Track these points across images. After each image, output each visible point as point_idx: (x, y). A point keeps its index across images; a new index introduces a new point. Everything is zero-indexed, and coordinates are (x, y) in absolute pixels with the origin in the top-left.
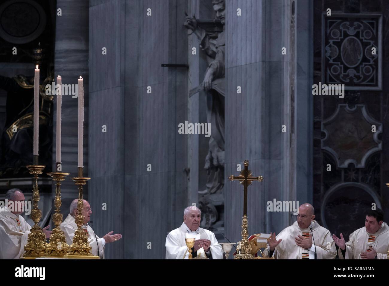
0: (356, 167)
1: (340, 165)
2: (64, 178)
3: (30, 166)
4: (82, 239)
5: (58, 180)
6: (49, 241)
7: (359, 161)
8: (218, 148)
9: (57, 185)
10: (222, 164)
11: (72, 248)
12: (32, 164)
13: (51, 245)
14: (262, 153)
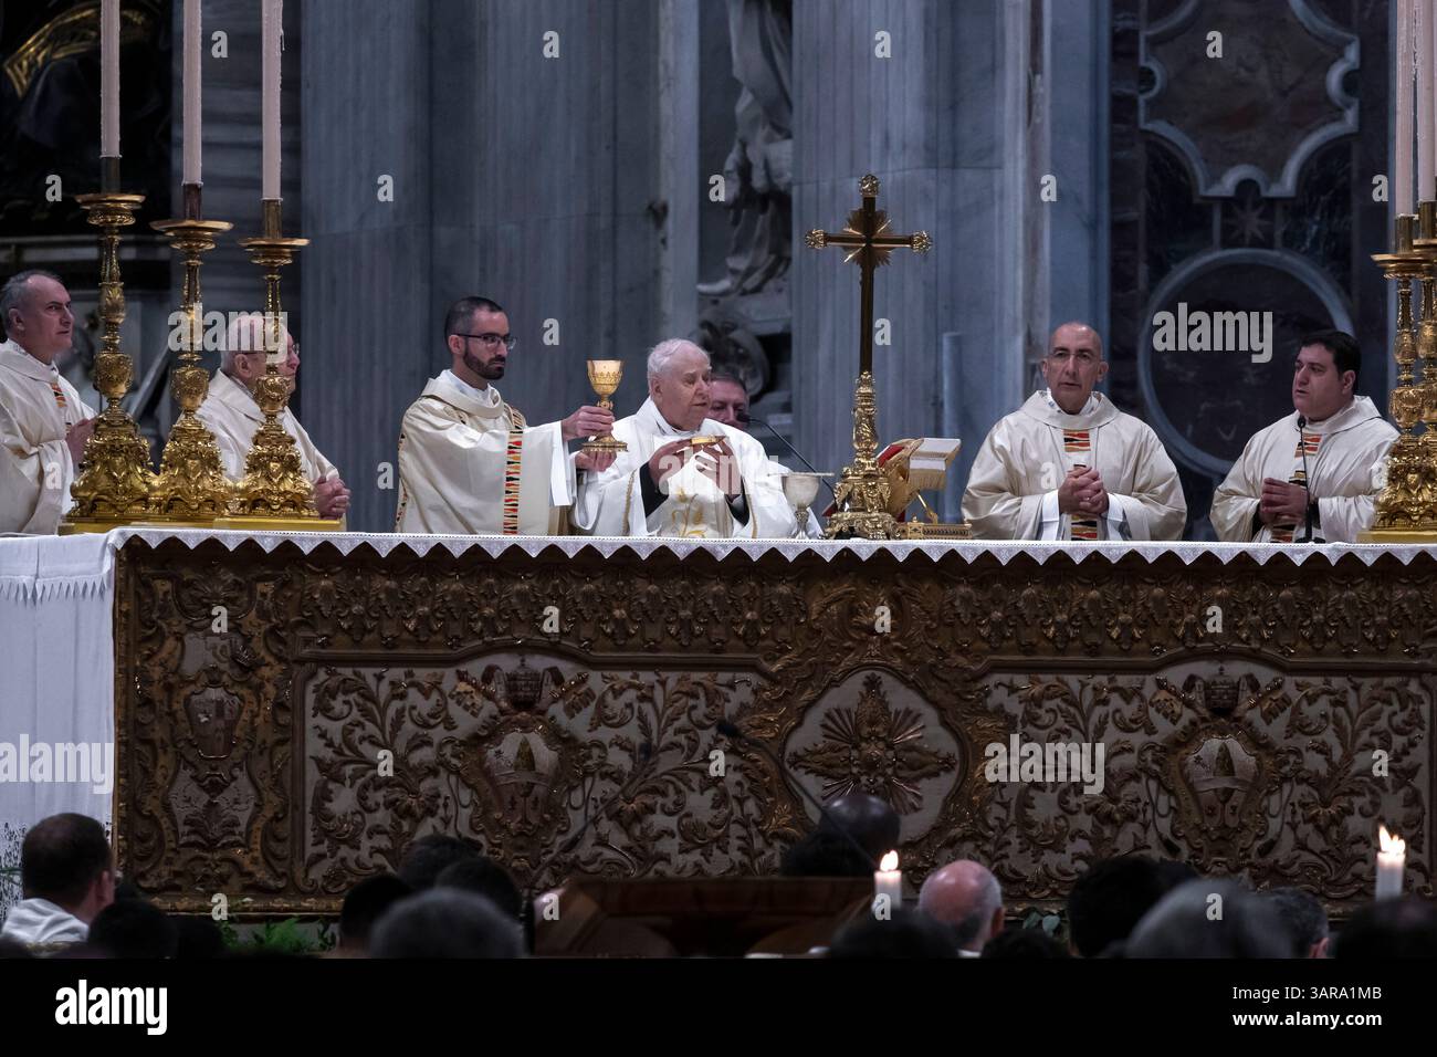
0: (1264, 194)
1: (1207, 187)
2: (214, 240)
3: (90, 196)
4: (280, 459)
5: (190, 247)
6: (162, 465)
7: (1275, 170)
8: (768, 128)
9: (189, 265)
10: (782, 188)
11: (244, 492)
12: (98, 190)
13: (169, 479)
14: (927, 148)
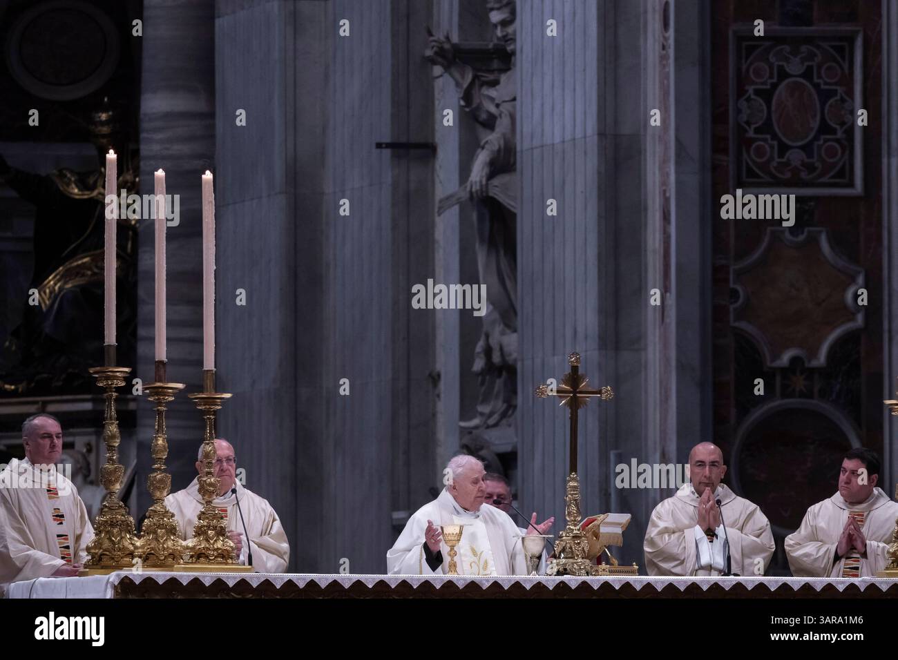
0: (806, 365)
1: (773, 361)
2: (174, 395)
3: (98, 368)
4: (215, 528)
5: (159, 399)
6: (142, 533)
7: (813, 353)
8: (502, 326)
9: (158, 410)
10: (510, 362)
11: (193, 548)
12: (102, 365)
13: (146, 541)
14: (600, 337)
